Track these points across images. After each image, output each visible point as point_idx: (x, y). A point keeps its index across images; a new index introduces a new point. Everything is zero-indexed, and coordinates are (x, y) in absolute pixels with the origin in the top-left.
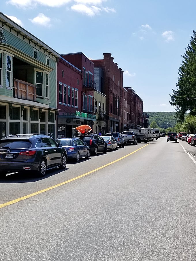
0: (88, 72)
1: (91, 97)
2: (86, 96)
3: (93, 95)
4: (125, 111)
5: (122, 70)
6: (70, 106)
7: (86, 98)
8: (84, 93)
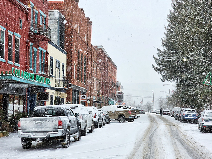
0: (39, 12)
1: (44, 51)
2: (35, 49)
3: (46, 49)
4: (93, 77)
5: (90, 21)
6: (5, 61)
7: (34, 52)
8: (31, 44)
